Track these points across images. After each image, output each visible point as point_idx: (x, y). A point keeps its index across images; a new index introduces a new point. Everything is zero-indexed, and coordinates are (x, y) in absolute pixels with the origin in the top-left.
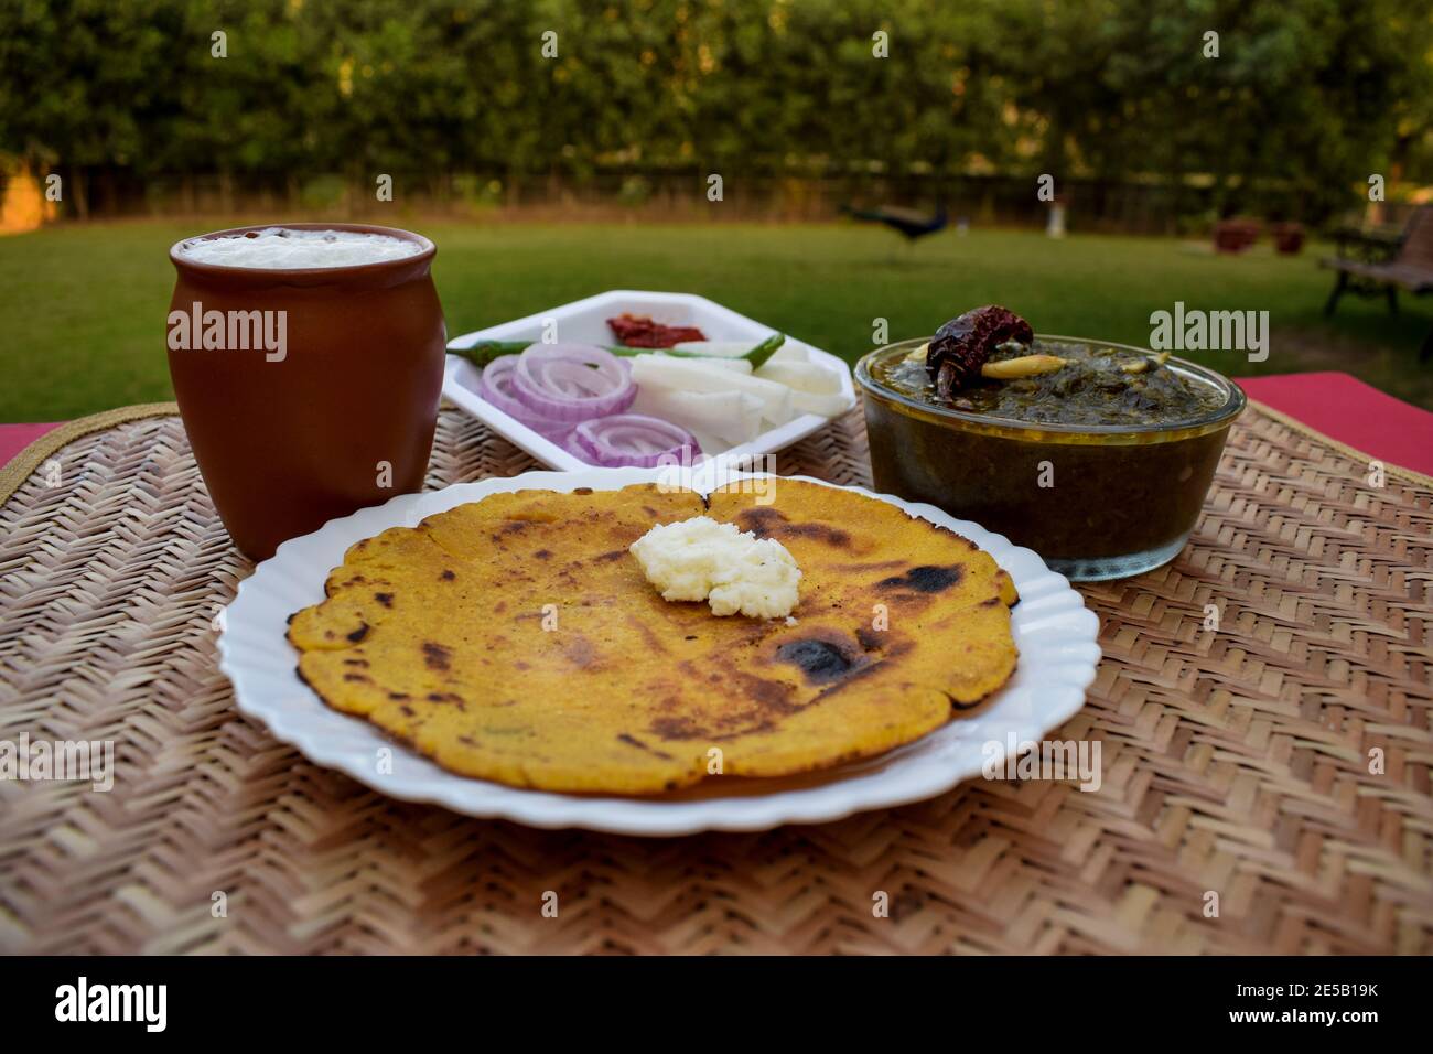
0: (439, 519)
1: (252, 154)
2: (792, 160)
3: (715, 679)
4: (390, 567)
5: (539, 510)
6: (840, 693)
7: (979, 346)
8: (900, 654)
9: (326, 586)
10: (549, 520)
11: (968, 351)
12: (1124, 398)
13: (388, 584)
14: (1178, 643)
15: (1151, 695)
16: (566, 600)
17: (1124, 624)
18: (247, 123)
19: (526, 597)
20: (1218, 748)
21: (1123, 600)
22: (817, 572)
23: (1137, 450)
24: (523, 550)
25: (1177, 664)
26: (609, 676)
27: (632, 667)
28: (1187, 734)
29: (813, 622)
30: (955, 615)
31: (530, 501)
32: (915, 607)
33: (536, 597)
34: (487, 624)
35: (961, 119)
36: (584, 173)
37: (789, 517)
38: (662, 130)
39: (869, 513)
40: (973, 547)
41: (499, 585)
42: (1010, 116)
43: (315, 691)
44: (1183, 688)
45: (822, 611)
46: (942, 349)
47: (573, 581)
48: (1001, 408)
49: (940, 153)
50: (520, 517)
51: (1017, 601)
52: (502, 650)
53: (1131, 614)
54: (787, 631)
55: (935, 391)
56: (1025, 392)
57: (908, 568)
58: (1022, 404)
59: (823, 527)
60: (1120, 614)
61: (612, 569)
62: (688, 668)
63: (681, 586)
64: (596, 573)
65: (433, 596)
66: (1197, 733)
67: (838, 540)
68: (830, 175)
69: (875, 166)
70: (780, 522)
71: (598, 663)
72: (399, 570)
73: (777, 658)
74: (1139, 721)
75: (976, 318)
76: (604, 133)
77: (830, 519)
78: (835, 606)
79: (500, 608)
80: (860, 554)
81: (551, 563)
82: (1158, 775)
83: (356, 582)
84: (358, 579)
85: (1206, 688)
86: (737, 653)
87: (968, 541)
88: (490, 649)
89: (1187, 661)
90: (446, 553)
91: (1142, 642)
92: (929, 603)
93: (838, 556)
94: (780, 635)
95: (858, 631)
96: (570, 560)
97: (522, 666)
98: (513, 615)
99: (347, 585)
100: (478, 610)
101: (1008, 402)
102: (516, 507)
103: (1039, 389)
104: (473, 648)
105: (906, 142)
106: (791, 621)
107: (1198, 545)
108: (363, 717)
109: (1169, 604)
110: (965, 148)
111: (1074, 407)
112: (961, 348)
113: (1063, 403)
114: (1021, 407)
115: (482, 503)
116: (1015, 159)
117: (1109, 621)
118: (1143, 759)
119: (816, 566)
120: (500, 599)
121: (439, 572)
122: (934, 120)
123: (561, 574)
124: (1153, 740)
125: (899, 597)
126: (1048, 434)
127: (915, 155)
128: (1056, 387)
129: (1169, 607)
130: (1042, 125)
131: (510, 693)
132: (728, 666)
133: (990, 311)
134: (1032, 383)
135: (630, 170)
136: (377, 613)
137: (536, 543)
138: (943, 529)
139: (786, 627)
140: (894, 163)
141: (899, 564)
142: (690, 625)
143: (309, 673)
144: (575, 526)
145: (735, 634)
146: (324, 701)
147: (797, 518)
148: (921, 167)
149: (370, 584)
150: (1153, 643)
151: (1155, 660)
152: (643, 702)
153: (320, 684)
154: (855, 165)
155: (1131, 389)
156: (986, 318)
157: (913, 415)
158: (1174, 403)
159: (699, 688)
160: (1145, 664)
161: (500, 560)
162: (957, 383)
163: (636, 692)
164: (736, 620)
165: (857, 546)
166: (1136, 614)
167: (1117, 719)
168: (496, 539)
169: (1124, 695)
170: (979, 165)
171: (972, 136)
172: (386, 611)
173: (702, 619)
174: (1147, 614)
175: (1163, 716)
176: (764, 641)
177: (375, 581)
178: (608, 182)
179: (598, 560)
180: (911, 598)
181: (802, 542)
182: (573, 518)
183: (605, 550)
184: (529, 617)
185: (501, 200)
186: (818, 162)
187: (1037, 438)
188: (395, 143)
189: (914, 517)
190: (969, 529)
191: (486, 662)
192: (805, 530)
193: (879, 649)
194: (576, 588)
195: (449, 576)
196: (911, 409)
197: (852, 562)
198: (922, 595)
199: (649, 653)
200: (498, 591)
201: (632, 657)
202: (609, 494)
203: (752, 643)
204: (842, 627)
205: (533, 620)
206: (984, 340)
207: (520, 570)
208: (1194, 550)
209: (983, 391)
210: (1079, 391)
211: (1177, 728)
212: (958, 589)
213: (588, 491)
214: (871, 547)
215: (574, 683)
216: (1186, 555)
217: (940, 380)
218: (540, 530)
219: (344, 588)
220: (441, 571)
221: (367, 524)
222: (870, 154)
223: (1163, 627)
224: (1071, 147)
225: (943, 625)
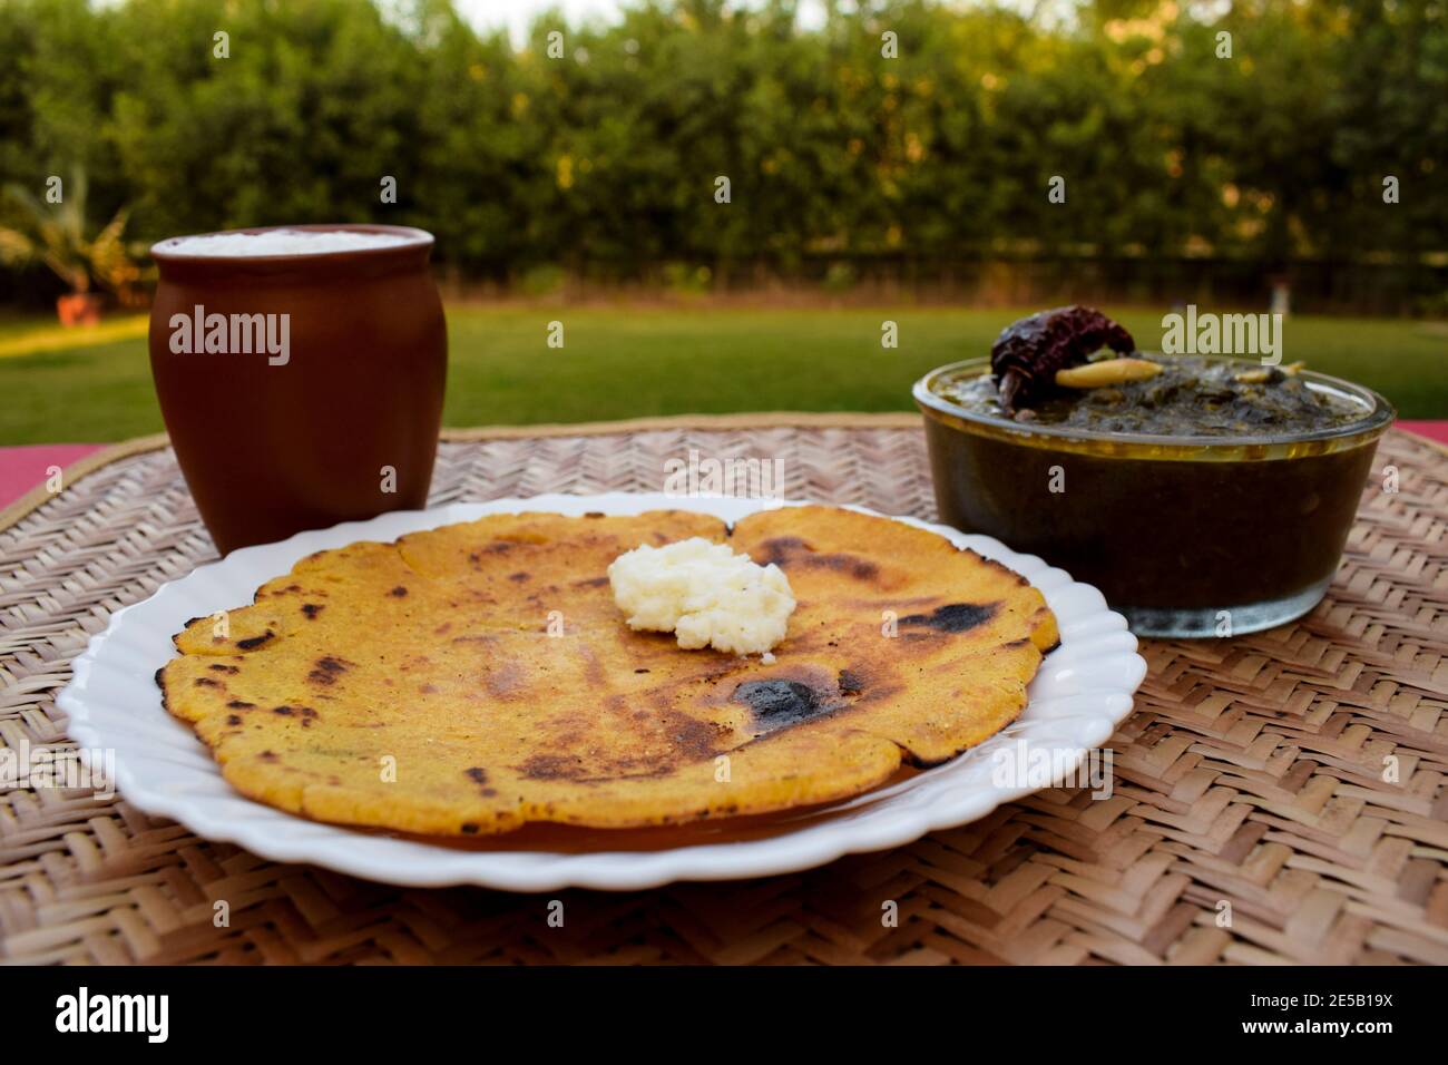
0: (418, 537)
1: (477, 245)
2: (1000, 245)
3: (640, 716)
4: (337, 581)
5: (534, 531)
6: (775, 739)
7: (1053, 349)
8: (877, 698)
9: (256, 594)
10: (539, 541)
11: (1037, 353)
12: (1231, 408)
13: (325, 596)
14: (1281, 714)
15: (1221, 776)
16: (522, 625)
17: (1218, 689)
19: (478, 619)
20: (1298, 852)
21: (1224, 662)
22: (829, 607)
23: (1238, 469)
24: (500, 570)
25: (1273, 739)
26: (522, 707)
27: (553, 698)
28: (1258, 827)
29: (793, 660)
30: (968, 658)
31: (526, 522)
32: (925, 647)
33: (490, 620)
34: (418, 644)
35: (1177, 199)
36: (791, 260)
37: (815, 547)
38: (869, 218)
39: (914, 541)
40: (1023, 582)
41: (454, 606)
42: (1230, 196)
43: (164, 695)
44: (1271, 771)
45: (813, 649)
46: (1005, 352)
47: (540, 605)
48: (1071, 418)
49: (1153, 233)
50: (511, 538)
51: (1058, 644)
52: (416, 672)
53: (1230, 678)
54: (760, 669)
55: (994, 403)
56: (1106, 403)
57: (939, 605)
58: (1096, 414)
59: (851, 559)
60: (1216, 677)
61: (593, 595)
62: (616, 704)
63: (648, 614)
64: (571, 600)
65: (370, 611)
66: (1273, 829)
67: (864, 573)
68: (1039, 259)
69: (1088, 249)
70: (804, 552)
71: (516, 692)
72: (348, 583)
73: (730, 700)
74: (1195, 808)
75: (1054, 317)
76: (811, 220)
77: (865, 550)
78: (831, 644)
79: (444, 629)
80: (887, 589)
81: (523, 586)
82: (1196, 882)
83: (289, 592)
84: (294, 588)
85: (1304, 772)
86: (685, 690)
87: (1017, 575)
88: (404, 669)
89: (1287, 737)
90: (410, 570)
91: (1233, 712)
92: (945, 643)
93: (861, 591)
94: (751, 674)
95: (842, 673)
96: (546, 585)
97: (426, 689)
98: (454, 637)
99: (277, 594)
100: (417, 631)
101: (1082, 413)
102: (505, 529)
103: (1123, 399)
104: (386, 668)
105: (1118, 225)
106: (769, 658)
107: (1340, 602)
108: (188, 723)
109: (1287, 668)
110: (1181, 231)
111: (1170, 416)
112: (1030, 350)
113: (1152, 414)
114: (1095, 417)
115: (476, 524)
116: (1236, 241)
117: (1198, 685)
118: (1182, 859)
119: (830, 601)
120: (447, 620)
121: (390, 587)
122: (1148, 202)
123: (530, 598)
124: (1206, 835)
125: (910, 635)
126: (1120, 446)
127: (1131, 236)
128: (1144, 396)
129: (1284, 672)
130: (1265, 203)
131: (387, 716)
132: (664, 702)
133: (1074, 312)
134: (1117, 393)
135: (835, 257)
136: (299, 623)
137: (517, 564)
138: (993, 562)
139: (761, 664)
140: (1107, 247)
141: (922, 602)
142: (649, 657)
143: (168, 678)
144: (566, 550)
145: (697, 667)
146: (164, 704)
147: (825, 548)
148: (1134, 250)
149: (305, 595)
150: (1249, 713)
151: (1244, 735)
152: (538, 736)
153: (170, 689)
154: (1066, 248)
155: (1241, 399)
156: (1067, 319)
157: (970, 430)
158: (1297, 417)
159: (615, 727)
160: (1229, 738)
161: (469, 580)
162: (1025, 392)
163: (540, 726)
164: (706, 655)
165: (886, 579)
166: (1237, 678)
167: (1166, 804)
168: (475, 558)
169: (1186, 774)
170: (1197, 247)
171: (1188, 217)
172: (307, 622)
173: (666, 652)
174: (1251, 678)
175: (1231, 804)
176: (725, 680)
177: (312, 592)
178: (813, 270)
179: (580, 586)
180: (923, 637)
181: (822, 576)
182: (566, 540)
183: (592, 575)
184: (470, 640)
185: (710, 286)
186: (1027, 247)
187: (1109, 450)
188: (609, 233)
189: (962, 548)
190: (1028, 565)
191: (389, 682)
192: (829, 562)
193: (859, 693)
194: (540, 613)
195: (400, 592)
196: (966, 422)
197: (875, 598)
198: (940, 634)
199: (584, 685)
200: (451, 611)
201: (559, 687)
202: (621, 520)
203: (709, 679)
204: (824, 668)
205: (473, 644)
206: (1062, 344)
207: (486, 591)
208: (1333, 606)
209: (1056, 402)
210: (1174, 401)
211: (1246, 821)
212: (985, 628)
213: (599, 516)
214: (903, 581)
215: (476, 711)
216: (1322, 612)
217: (1003, 387)
218: (527, 551)
219: (273, 597)
220: (395, 587)
221: (342, 536)
222: (1079, 237)
223: (1268, 695)
224: (1296, 227)
225: (946, 668)
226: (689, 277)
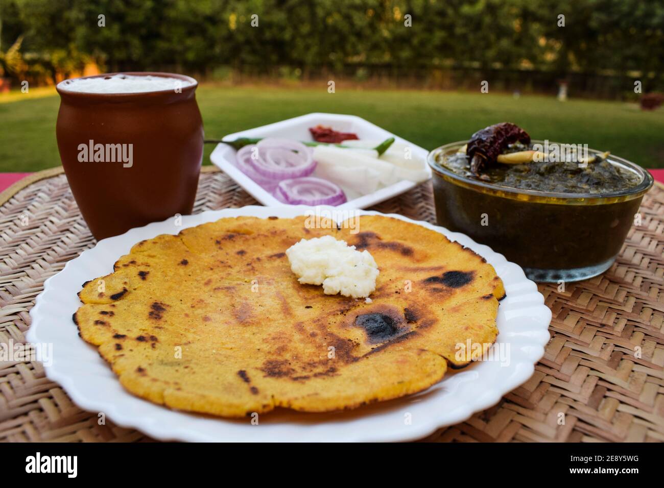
0: (190, 231)
1: (191, 56)
2: (436, 61)
3: (313, 335)
4: (153, 257)
5: (245, 228)
6: (382, 352)
7: (496, 145)
8: (426, 327)
9: (114, 266)
10: (249, 233)
11: (490, 147)
12: (580, 177)
13: (149, 266)
14: (603, 325)
15: (582, 359)
16: (246, 280)
17: (572, 310)
18: (189, 42)
19: (224, 277)
20: (622, 402)
21: (572, 296)
22: (392, 270)
23: (585, 208)
24: (232, 249)
25: (601, 339)
26: (254, 329)
27: (269, 324)
28: (602, 390)
29: (381, 302)
30: (465, 304)
31: (241, 222)
32: (442, 296)
33: (230, 277)
34: (197, 292)
35: (518, 43)
36: (339, 66)
37: (382, 237)
38: (375, 47)
39: (429, 237)
40: (483, 261)
41: (212, 269)
42: (542, 42)
43: (79, 329)
44: (603, 357)
45: (388, 295)
46: (474, 146)
47: (253, 269)
48: (506, 180)
49: (507, 58)
50: (235, 231)
51: (505, 296)
52: (199, 308)
53: (576, 305)
54: (365, 306)
55: (469, 170)
56: (522, 172)
57: (444, 271)
58: (519, 178)
59: (399, 244)
60: (570, 304)
61: (278, 262)
62: (300, 327)
63: (308, 276)
64: (268, 265)
65: (171, 274)
66: (609, 390)
67: (407, 252)
68: (454, 68)
69: (476, 64)
70: (376, 240)
71: (249, 320)
72: (159, 258)
73: (354, 324)
74: (573, 379)
75: (496, 129)
76: (349, 47)
77: (405, 240)
78: (397, 292)
79: (208, 283)
80: (418, 261)
81: (244, 258)
82: (580, 420)
83: (130, 264)
84: (133, 262)
85: (618, 358)
86: (331, 319)
87: (480, 257)
88: (193, 307)
89: (607, 338)
90: (188, 249)
91: (581, 323)
92: (451, 294)
93: (405, 262)
94: (360, 309)
95: (405, 310)
96: (255, 257)
97: (206, 319)
98: (214, 287)
99: (125, 266)
100: (195, 283)
101: (511, 178)
102: (233, 226)
103: (530, 170)
104: (183, 306)
105: (491, 53)
106: (369, 300)
107: (620, 263)
108: (95, 347)
109: (601, 299)
110: (519, 57)
111: (551, 181)
112: (486, 145)
113: (543, 179)
114: (518, 180)
115: (216, 223)
116: (543, 62)
117: (562, 308)
118: (571, 407)
119: (392, 267)
120: (209, 278)
121: (180, 260)
122: (505, 43)
123: (248, 265)
124: (580, 394)
125: (435, 289)
126: (532, 197)
127: (496, 59)
128: (540, 169)
129: (600, 301)
130: (558, 46)
131: (190, 337)
132: (323, 327)
133: (505, 126)
134: (526, 167)
135: (360, 65)
136: (137, 282)
137: (239, 246)
138: (468, 249)
139: (365, 304)
140: (485, 64)
141: (440, 268)
142: (310, 299)
143: (80, 318)
144: (262, 238)
145: (335, 306)
146: (80, 335)
147: (387, 238)
148: (498, 65)
149: (139, 266)
150: (587, 324)
151: (587, 337)
152: (266, 347)
153: (82, 325)
154: (467, 64)
155: (584, 172)
156: (502, 129)
157: (455, 183)
158: (610, 181)
159: (302, 341)
160: (582, 338)
161: (217, 255)
162: (483, 165)
163: (265, 341)
164: (338, 298)
165: (417, 256)
166: (580, 305)
167: (559, 376)
168: (218, 242)
169: (565, 359)
170: (526, 65)
171: (523, 51)
172: (142, 281)
173: (318, 296)
174: (586, 305)
175: (588, 376)
176: (350, 312)
177: (142, 264)
178: (350, 71)
179: (271, 257)
180: (441, 290)
181: (387, 253)
182: (262, 233)
183: (276, 252)
184: (222, 289)
185: (301, 78)
186: (448, 62)
187: (525, 199)
188: (254, 52)
189: (452, 241)
190: (484, 250)
191: (187, 315)
192: (389, 246)
193: (416, 322)
194: (254, 273)
195: (185, 263)
196: (454, 179)
197: (413, 265)
198: (448, 288)
199: (282, 315)
200: (210, 272)
201: (270, 317)
202: (286, 220)
203: (342, 312)
204: (397, 306)
205: (224, 291)
206: (500, 141)
207: (226, 261)
208: (618, 266)
209: (497, 170)
210: (553, 172)
211: (597, 385)
212: (470, 286)
213: (275, 218)
214: (425, 257)
215: (232, 332)
216: (613, 270)
217: (473, 163)
218: (243, 239)
219: (123, 268)
220: (182, 260)
221: (152, 231)
222: (473, 59)
223: (595, 314)
224: (571, 57)
225: (456, 310)
226: (291, 73)
